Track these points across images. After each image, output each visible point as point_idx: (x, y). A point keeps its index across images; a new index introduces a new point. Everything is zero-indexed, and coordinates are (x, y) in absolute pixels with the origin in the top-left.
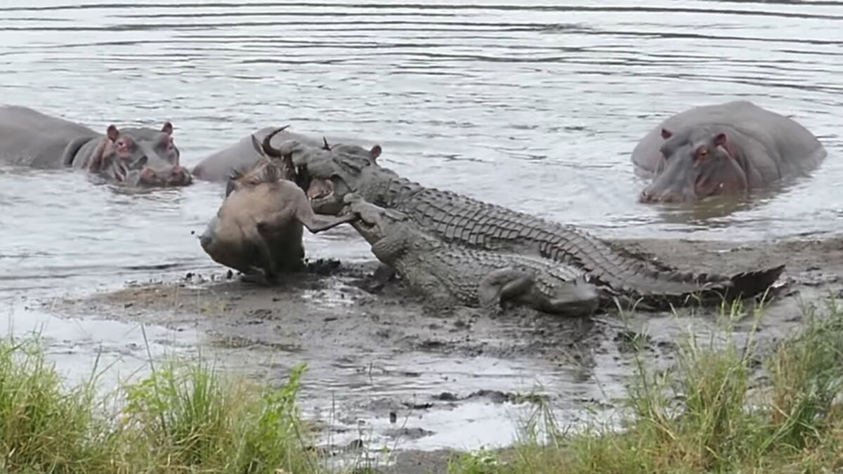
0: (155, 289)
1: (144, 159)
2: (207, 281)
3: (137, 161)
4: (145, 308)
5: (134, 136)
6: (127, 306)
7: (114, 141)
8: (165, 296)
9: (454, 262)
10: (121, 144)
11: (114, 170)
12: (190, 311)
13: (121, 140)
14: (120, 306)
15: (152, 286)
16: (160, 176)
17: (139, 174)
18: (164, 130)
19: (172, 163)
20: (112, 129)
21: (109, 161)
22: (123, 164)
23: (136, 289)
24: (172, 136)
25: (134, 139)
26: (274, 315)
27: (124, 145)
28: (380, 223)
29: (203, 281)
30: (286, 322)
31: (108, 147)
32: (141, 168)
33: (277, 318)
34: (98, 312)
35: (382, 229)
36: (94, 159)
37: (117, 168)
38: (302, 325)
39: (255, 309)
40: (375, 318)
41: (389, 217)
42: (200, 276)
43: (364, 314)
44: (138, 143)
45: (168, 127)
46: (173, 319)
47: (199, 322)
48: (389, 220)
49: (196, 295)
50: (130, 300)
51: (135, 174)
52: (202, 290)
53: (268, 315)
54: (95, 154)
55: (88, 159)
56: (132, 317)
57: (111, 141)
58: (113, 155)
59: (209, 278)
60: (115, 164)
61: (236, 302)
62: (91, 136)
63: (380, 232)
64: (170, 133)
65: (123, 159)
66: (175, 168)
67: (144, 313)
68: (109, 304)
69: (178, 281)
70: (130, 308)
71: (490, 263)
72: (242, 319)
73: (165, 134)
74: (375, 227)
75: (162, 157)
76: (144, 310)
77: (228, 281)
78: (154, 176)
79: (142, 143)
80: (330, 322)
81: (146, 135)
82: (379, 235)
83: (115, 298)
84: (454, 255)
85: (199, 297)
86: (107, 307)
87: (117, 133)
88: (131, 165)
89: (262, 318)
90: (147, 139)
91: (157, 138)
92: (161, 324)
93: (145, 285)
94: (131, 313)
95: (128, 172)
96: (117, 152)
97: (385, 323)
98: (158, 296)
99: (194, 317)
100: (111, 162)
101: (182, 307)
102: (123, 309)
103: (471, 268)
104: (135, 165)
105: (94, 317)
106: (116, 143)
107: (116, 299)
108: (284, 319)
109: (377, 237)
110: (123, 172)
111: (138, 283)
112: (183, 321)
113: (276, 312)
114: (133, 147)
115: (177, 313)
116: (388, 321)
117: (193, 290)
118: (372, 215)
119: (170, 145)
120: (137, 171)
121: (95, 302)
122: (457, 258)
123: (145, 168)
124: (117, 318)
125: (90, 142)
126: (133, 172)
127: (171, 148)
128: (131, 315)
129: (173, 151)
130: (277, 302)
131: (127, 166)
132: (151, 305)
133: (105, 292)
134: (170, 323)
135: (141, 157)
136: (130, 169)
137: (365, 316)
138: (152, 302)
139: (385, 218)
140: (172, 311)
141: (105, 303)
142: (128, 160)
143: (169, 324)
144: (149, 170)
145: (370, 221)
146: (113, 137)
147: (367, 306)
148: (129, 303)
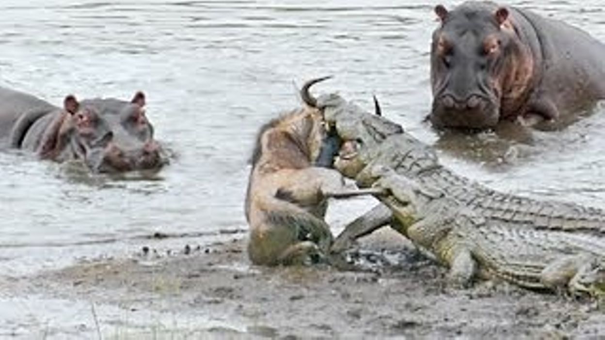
0: (105, 265)
1: (110, 135)
2: (163, 256)
3: (100, 138)
4: (95, 285)
5: (99, 108)
6: (76, 284)
7: (73, 114)
8: (116, 273)
9: (498, 239)
10: (81, 117)
11: (72, 149)
12: (143, 290)
13: (81, 112)
14: (68, 284)
15: (102, 262)
16: (128, 155)
17: (103, 152)
18: (134, 101)
19: (144, 140)
20: (70, 99)
21: (66, 139)
22: (83, 142)
23: (86, 265)
24: (144, 108)
25: (97, 111)
26: (237, 292)
27: (85, 119)
28: (414, 202)
29: (158, 257)
30: (248, 301)
31: (66, 122)
32: (105, 146)
33: (239, 297)
34: (44, 290)
35: (418, 209)
36: (49, 136)
37: (76, 147)
38: (266, 304)
39: (215, 286)
40: (346, 296)
41: (424, 195)
42: (155, 251)
43: (333, 292)
44: (101, 116)
45: (140, 97)
46: (126, 299)
47: (154, 302)
48: (424, 198)
49: (151, 272)
50: (78, 277)
51: (98, 153)
52: (157, 266)
53: (229, 294)
54: (49, 131)
55: (40, 136)
56: (81, 296)
57: (69, 115)
58: (71, 131)
59: (165, 254)
60: (73, 141)
61: (194, 279)
62: (46, 110)
63: (415, 212)
64: (143, 104)
65: (83, 135)
66: (147, 146)
67: (94, 291)
68: (56, 281)
69: (130, 257)
70: (80, 286)
71: (535, 242)
72: (199, 297)
73: (135, 105)
74: (410, 207)
75: (131, 133)
76: (93, 288)
77: (186, 257)
78: (121, 155)
79: (108, 118)
80: (297, 302)
81: (113, 106)
82: (415, 216)
83: (62, 275)
84: (500, 232)
85: (154, 274)
86: (54, 285)
87: (77, 105)
88: (93, 143)
89: (223, 296)
90: (115, 112)
91: (126, 111)
92: (113, 303)
93: (95, 260)
94: (81, 291)
95: (89, 152)
96: (77, 127)
97: (357, 302)
98: (109, 272)
99: (147, 295)
100: (69, 141)
101: (135, 285)
102: (71, 287)
103: (516, 246)
104: (98, 142)
105: (40, 295)
106: (77, 114)
107: (64, 275)
108: (247, 297)
109: (412, 219)
110: (84, 151)
111: (87, 259)
112: (137, 300)
113: (238, 290)
114: (96, 121)
115: (130, 291)
116: (360, 299)
117: (147, 267)
118: (405, 191)
119: (141, 118)
120: (101, 149)
121: (41, 278)
122: (502, 235)
123: (110, 146)
124: (64, 297)
125: (44, 117)
126: (95, 150)
127: (143, 123)
128: (78, 293)
129: (146, 126)
130: (239, 280)
131: (88, 143)
132: (101, 283)
133: (51, 269)
134: (122, 302)
135: (104, 133)
136: (91, 147)
137: (334, 295)
138: (102, 280)
139: (420, 195)
140: (125, 289)
141: (51, 280)
142: (89, 137)
143: (122, 304)
144: (115, 149)
145: (402, 198)
146: (72, 109)
147: (337, 284)
148: (78, 280)
